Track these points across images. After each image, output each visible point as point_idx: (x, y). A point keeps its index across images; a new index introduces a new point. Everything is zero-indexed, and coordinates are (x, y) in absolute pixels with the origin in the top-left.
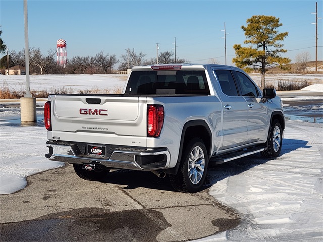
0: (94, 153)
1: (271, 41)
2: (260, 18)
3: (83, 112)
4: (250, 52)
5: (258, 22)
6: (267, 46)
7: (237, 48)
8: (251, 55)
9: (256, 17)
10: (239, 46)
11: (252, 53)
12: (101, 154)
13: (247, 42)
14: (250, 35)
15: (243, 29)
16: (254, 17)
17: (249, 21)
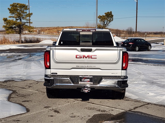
0: (84, 81)
1: (24, 17)
2: (18, 5)
3: (78, 57)
4: (14, 22)
5: (16, 6)
6: (22, 20)
7: (5, 20)
8: (14, 24)
9: (15, 4)
10: (7, 19)
11: (15, 23)
12: (89, 81)
13: (11, 17)
14: (13, 13)
15: (9, 10)
16: (14, 4)
17: (11, 5)
